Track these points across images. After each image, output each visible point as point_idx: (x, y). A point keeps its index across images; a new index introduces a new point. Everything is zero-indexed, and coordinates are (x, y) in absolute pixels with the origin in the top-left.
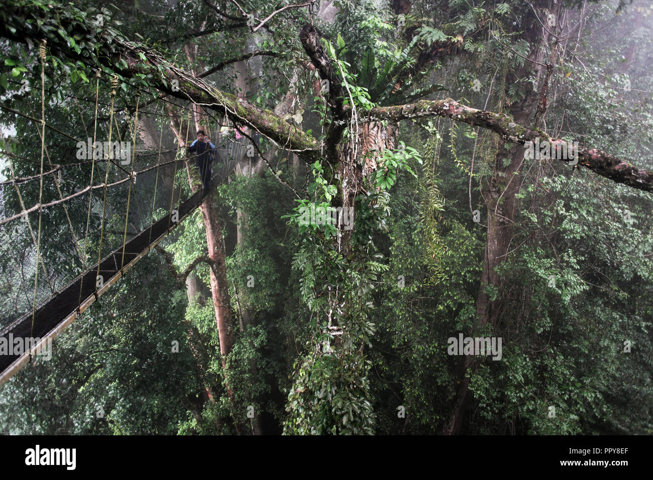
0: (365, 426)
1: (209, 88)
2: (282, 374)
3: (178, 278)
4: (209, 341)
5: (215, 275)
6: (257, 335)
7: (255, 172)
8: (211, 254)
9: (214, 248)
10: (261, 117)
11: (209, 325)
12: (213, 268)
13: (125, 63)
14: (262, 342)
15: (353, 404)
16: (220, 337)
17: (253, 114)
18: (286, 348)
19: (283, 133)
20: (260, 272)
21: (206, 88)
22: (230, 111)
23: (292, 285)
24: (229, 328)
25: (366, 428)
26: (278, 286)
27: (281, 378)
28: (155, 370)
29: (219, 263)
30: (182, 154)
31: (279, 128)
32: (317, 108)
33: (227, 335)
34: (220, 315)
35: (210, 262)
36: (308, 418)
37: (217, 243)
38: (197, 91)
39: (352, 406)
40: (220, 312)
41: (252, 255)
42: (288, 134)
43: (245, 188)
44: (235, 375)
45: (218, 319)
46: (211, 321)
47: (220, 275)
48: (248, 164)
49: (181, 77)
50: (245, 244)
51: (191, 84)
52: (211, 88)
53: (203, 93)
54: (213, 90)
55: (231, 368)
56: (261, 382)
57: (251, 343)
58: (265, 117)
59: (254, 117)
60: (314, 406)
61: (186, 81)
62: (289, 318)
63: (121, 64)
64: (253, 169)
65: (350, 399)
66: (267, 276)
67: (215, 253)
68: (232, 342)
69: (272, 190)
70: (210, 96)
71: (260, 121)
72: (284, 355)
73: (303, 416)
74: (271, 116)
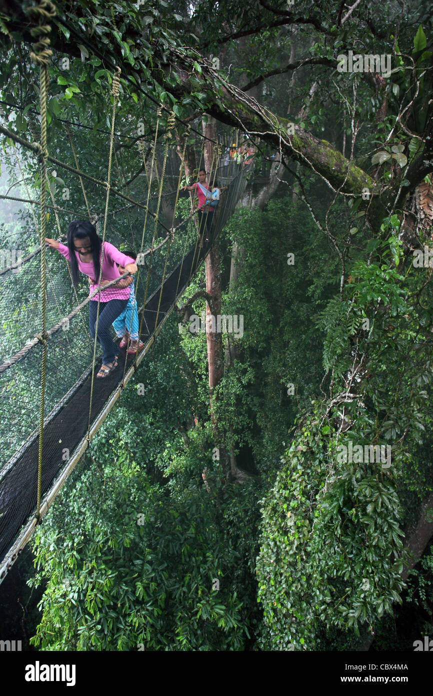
0: (391, 519)
1: (263, 111)
2: (261, 408)
3: (178, 312)
4: (197, 370)
5: (211, 310)
6: (244, 372)
7: (256, 204)
8: (208, 289)
9: (212, 283)
10: (318, 150)
11: (198, 356)
12: (209, 303)
13: (178, 78)
14: (250, 380)
15: (384, 496)
16: (209, 369)
17: (309, 146)
18: (266, 385)
19: (340, 171)
20: (255, 312)
21: (260, 110)
22: (285, 142)
23: (283, 327)
24: (219, 362)
25: (391, 521)
26: (270, 327)
27: (259, 412)
28: (155, 396)
29: (216, 299)
30: (187, 182)
31: (336, 165)
32: (379, 139)
33: (216, 368)
34: (211, 349)
35: (207, 297)
36: (306, 476)
37: (215, 279)
38: (250, 116)
39: (382, 498)
40: (211, 346)
41: (248, 293)
42: (345, 173)
43: (246, 221)
44: (221, 406)
45: (209, 352)
46: (201, 352)
47: (215, 310)
48: (249, 195)
49: (234, 95)
50: (240, 280)
51: (244, 104)
52: (265, 111)
53: (256, 118)
54: (267, 114)
55: (217, 399)
56: (244, 415)
57: (239, 380)
58: (322, 150)
59: (309, 150)
60: (314, 466)
61: (239, 102)
62: (275, 358)
63: (173, 79)
64: (253, 201)
65: (379, 489)
66: (261, 316)
67: (212, 288)
68: (220, 375)
69: (273, 226)
70: (264, 121)
71: (315, 156)
72: (264, 391)
73: (301, 473)
74: (328, 148)
